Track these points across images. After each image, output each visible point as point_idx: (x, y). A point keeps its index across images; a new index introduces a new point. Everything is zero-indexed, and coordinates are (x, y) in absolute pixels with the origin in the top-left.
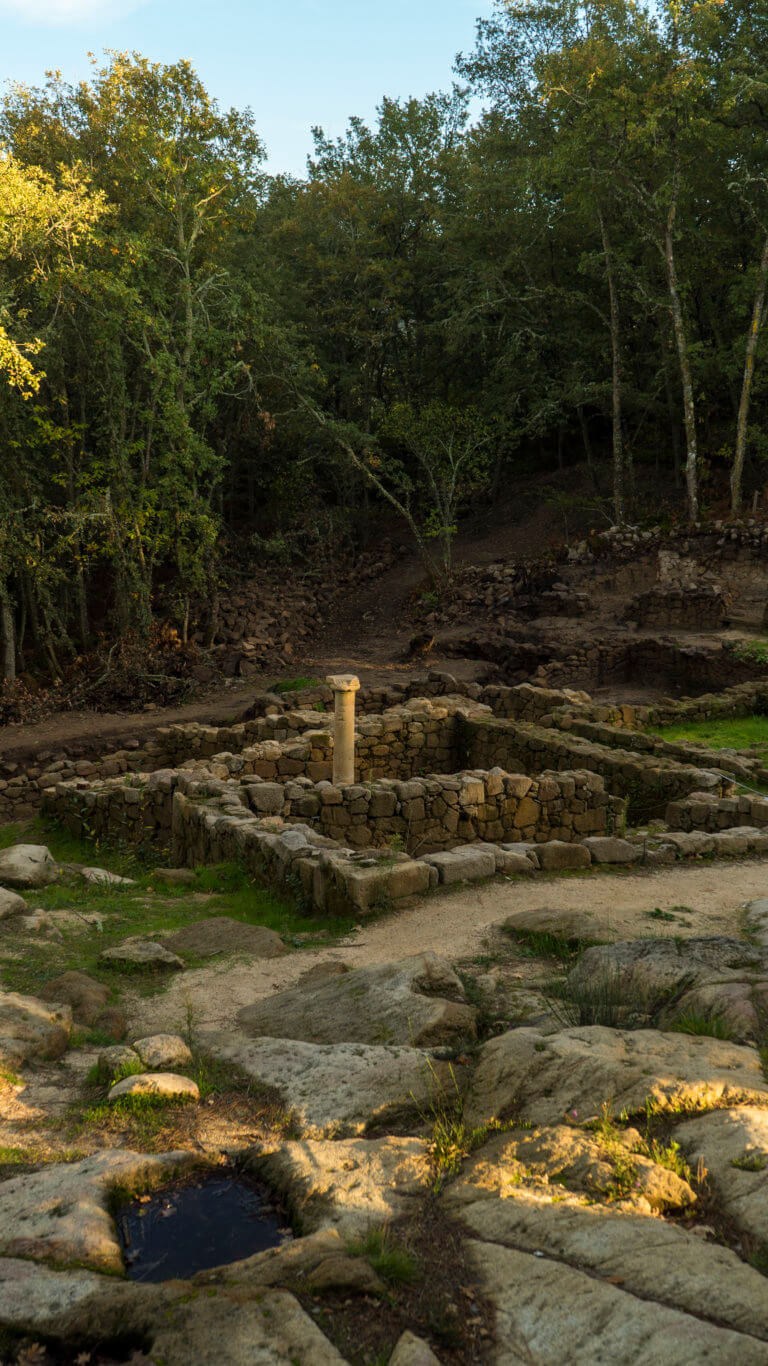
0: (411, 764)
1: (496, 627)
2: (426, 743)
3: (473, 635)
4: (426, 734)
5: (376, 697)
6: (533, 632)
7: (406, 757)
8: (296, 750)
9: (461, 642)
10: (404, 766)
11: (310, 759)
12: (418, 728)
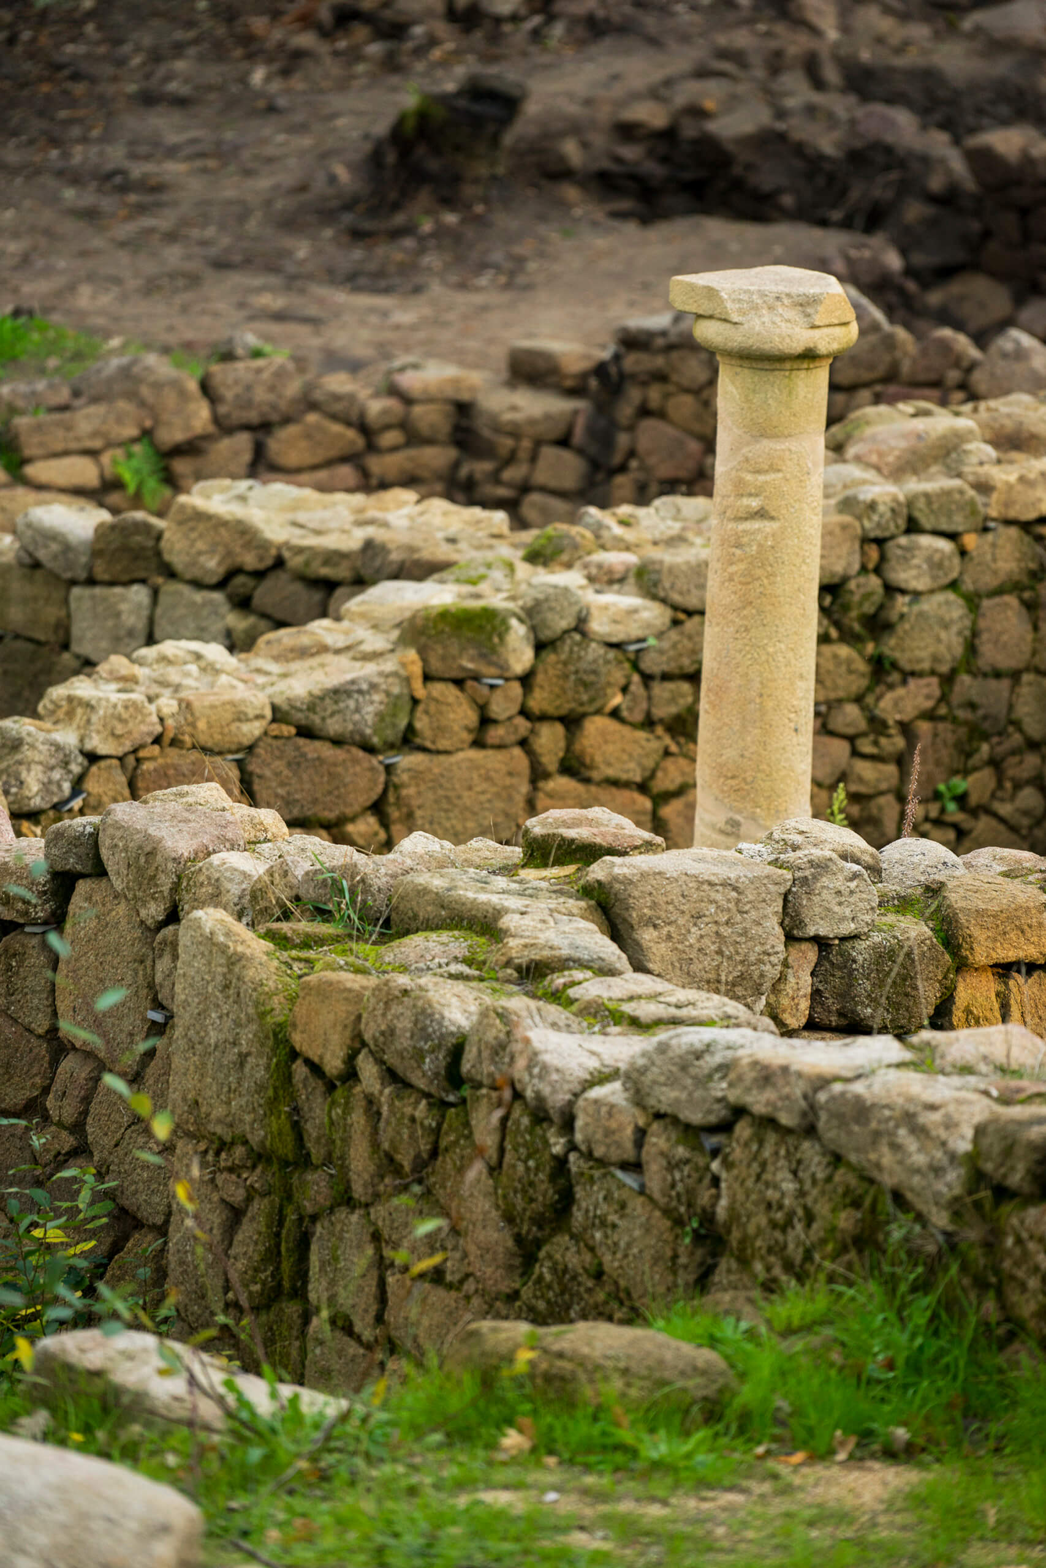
0: (901, 761)
1: (796, 44)
2: (971, 648)
3: (687, 92)
4: (973, 601)
5: (427, 416)
6: (1002, 67)
7: (877, 725)
8: (338, 693)
9: (627, 131)
10: (866, 770)
11: (408, 740)
12: (936, 564)
